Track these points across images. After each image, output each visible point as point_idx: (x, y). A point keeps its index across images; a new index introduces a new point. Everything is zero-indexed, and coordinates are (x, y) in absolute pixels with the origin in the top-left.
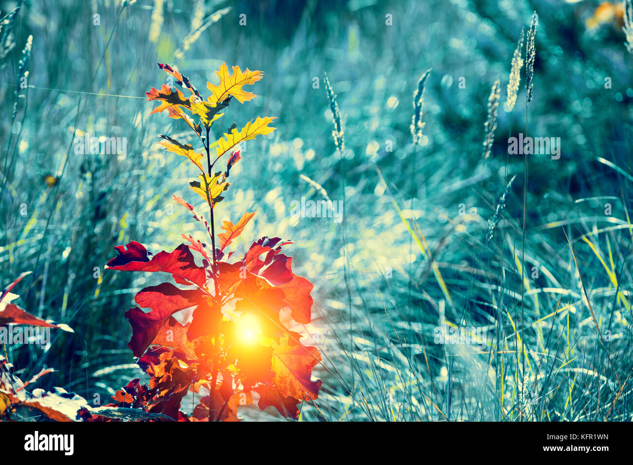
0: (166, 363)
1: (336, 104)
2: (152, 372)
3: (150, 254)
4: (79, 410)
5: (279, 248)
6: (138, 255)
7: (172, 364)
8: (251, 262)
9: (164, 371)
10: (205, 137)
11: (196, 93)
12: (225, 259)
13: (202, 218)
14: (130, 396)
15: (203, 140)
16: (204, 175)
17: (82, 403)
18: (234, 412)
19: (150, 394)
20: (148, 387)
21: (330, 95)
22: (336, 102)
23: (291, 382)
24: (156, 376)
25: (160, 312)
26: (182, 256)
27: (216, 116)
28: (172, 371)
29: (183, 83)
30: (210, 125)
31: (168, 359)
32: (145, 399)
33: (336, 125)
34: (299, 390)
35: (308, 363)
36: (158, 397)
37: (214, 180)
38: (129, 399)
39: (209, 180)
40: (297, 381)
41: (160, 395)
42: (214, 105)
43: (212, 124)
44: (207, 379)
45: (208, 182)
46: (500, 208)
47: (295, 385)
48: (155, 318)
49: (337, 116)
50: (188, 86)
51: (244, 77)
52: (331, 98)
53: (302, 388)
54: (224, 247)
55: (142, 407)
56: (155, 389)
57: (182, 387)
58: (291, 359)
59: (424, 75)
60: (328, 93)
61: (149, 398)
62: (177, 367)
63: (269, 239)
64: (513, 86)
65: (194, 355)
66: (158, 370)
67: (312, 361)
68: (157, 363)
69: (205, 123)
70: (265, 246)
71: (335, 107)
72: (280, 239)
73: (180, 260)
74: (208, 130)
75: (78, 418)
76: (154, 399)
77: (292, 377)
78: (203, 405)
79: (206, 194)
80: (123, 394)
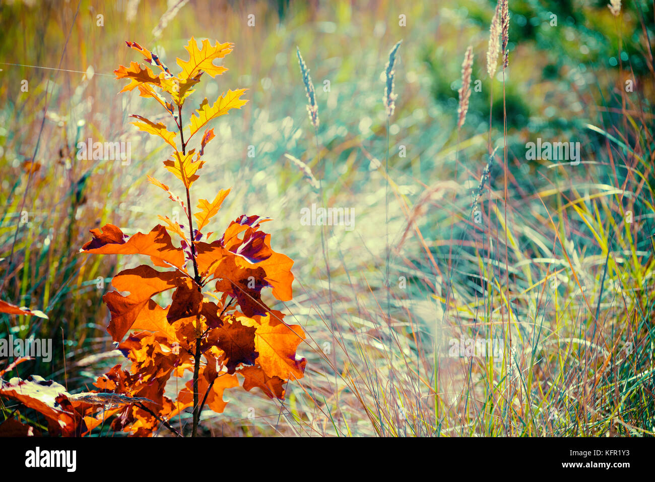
0: (148, 348)
1: (309, 78)
2: (133, 357)
3: (126, 236)
4: (58, 397)
5: (258, 225)
6: (114, 238)
7: (154, 349)
8: (230, 241)
9: (146, 356)
10: (177, 115)
11: (166, 70)
12: (203, 239)
13: (178, 198)
14: (112, 382)
15: (176, 118)
16: (177, 154)
17: (60, 389)
18: (220, 395)
19: (132, 379)
20: (130, 373)
21: (303, 70)
22: (309, 76)
23: (276, 362)
24: (138, 361)
25: (138, 295)
26: (158, 238)
27: (187, 92)
28: (154, 356)
29: (153, 61)
30: (181, 102)
31: (150, 344)
32: (127, 384)
33: (310, 99)
34: (284, 369)
35: (292, 342)
36: (141, 382)
37: (188, 159)
38: (111, 385)
39: (183, 158)
40: (282, 360)
41: (143, 380)
42: (185, 82)
43: (184, 101)
44: (190, 362)
45: (182, 161)
46: (484, 179)
47: (279, 365)
48: (133, 302)
49: (311, 90)
50: (158, 63)
51: (214, 50)
52: (304, 72)
53: (287, 367)
54: (202, 226)
55: (124, 393)
56: (137, 375)
57: (164, 371)
58: (274, 338)
59: (395, 47)
60: (300, 67)
61: (131, 384)
62: (160, 351)
63: (248, 218)
64: (492, 53)
65: (176, 338)
66: (140, 355)
67: (296, 340)
68: (140, 348)
69: (176, 101)
70: (243, 224)
71: (308, 81)
72: (258, 217)
73: (157, 241)
74: (180, 108)
75: (56, 405)
76: (136, 384)
77: (276, 356)
78: (188, 389)
79: (180, 173)
80: (105, 380)
